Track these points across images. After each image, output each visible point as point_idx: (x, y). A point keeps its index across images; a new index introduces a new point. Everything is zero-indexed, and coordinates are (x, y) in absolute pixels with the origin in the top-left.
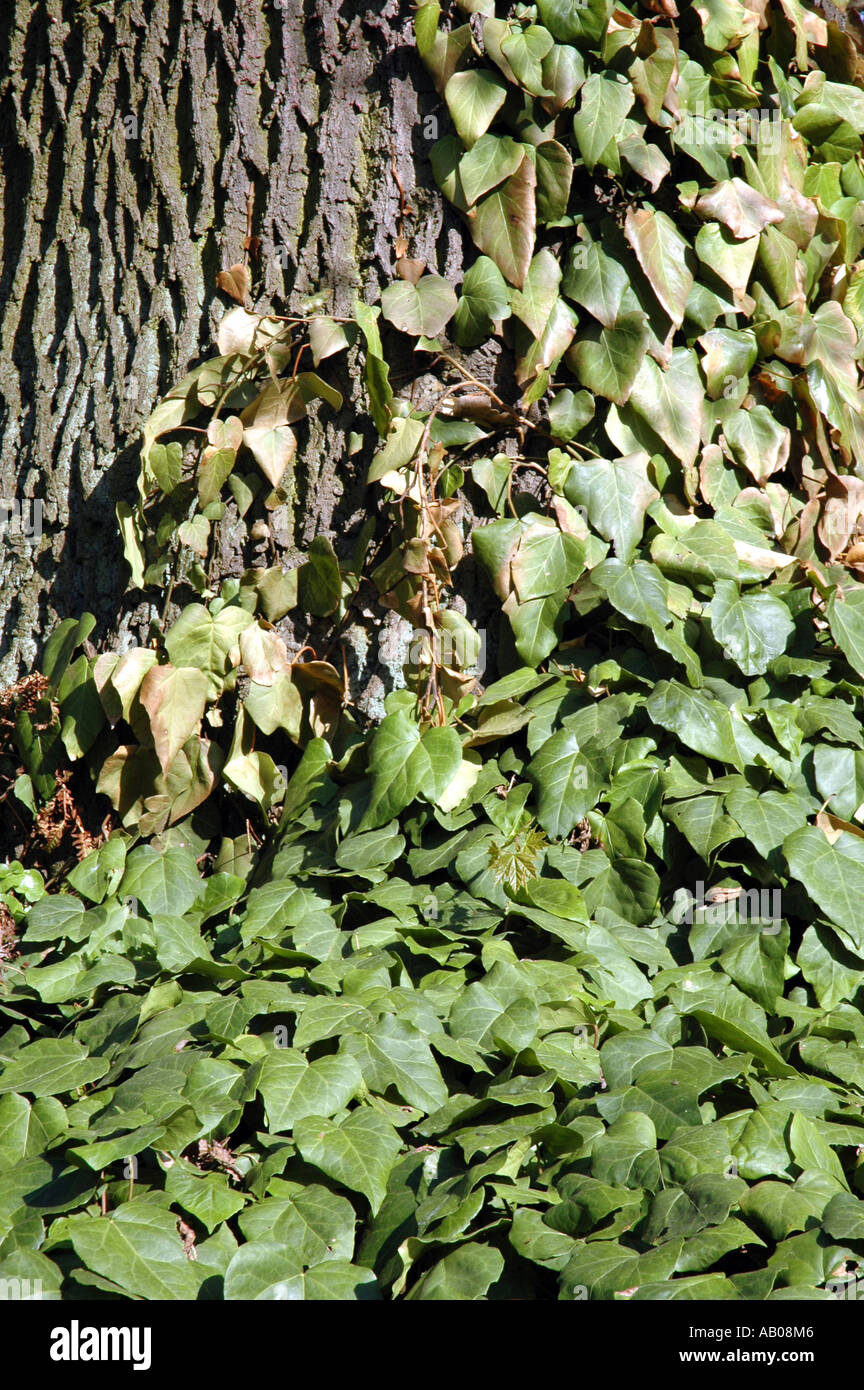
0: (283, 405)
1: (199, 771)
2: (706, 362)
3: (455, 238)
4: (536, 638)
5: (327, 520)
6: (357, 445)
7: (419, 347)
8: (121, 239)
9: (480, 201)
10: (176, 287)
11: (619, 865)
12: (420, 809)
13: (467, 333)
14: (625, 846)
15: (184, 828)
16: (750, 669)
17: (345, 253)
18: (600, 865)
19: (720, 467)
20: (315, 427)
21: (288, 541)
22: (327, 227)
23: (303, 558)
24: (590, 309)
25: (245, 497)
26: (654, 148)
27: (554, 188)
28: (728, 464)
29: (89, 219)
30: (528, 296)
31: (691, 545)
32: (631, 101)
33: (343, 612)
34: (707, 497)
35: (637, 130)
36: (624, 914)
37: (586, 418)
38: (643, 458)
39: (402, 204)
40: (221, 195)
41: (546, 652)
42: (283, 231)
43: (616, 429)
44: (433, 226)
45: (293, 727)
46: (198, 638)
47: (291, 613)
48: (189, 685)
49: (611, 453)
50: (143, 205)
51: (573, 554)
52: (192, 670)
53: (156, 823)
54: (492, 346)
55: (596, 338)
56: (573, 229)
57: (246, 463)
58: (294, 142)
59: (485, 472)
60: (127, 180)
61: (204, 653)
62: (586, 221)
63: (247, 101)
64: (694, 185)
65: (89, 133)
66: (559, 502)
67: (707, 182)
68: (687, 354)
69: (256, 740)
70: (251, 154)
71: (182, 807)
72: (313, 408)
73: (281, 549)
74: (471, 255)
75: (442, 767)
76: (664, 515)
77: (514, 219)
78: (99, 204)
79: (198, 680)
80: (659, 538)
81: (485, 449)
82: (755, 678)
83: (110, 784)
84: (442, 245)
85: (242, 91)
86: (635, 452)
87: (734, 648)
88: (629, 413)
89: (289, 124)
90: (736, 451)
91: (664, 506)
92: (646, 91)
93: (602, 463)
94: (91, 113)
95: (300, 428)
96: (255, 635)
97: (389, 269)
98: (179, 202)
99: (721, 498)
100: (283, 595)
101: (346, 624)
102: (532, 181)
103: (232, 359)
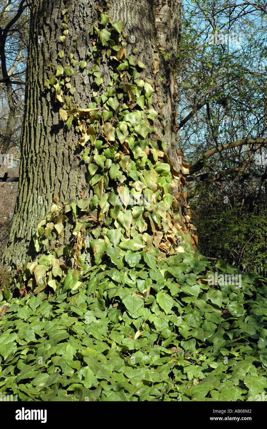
0: (61, 220)
1: (45, 283)
2: (133, 212)
3: (91, 191)
4: (98, 260)
5: (68, 240)
6: (72, 227)
7: (82, 210)
8: (41, 192)
9: (95, 185)
10: (47, 200)
11: (99, 300)
12: (69, 290)
13: (92, 208)
14: (100, 297)
15: (43, 292)
16: (131, 266)
17: (73, 195)
18: (96, 300)
19: (135, 230)
20: (67, 224)
21: (62, 243)
22: (70, 190)
23: (64, 246)
24: (111, 203)
25: (55, 236)
26: (124, 176)
27: (106, 183)
28: (136, 230)
29: (37, 189)
30: (101, 201)
31: (127, 244)
32: (119, 168)
33: (70, 255)
34: (132, 236)
35: (121, 173)
36: (100, 309)
37: (111, 222)
38: (121, 229)
39: (83, 186)
40: (55, 185)
41: (100, 263)
42: (64, 191)
43: (116, 224)
44: (88, 190)
45: (60, 275)
46: (44, 260)
47: (62, 255)
48: (43, 268)
49: (115, 228)
50: (44, 187)
51: (106, 245)
52: (43, 266)
53: (38, 292)
54: (96, 210)
55: (113, 208)
56: (111, 190)
57: (54, 230)
58: (66, 176)
59: (94, 232)
60: (42, 182)
61: (46, 263)
62: (113, 188)
63: (59, 169)
64: (132, 182)
65: (38, 175)
66: (105, 237)
67: (134, 181)
68: (130, 211)
69: (54, 278)
70: (59, 178)
71: (42, 289)
72: (67, 221)
73: (61, 245)
74: (94, 194)
75: (74, 283)
76: (123, 239)
77: (100, 188)
78: (38, 187)
79: (44, 267)
80: (121, 243)
81: (95, 227)
82: (133, 267)
83: (30, 285)
84: (89, 192)
85: (58, 167)
86: (119, 227)
87: (130, 262)
88: (118, 221)
89: (65, 173)
90: (138, 228)
91: (123, 237)
92: (122, 166)
93: (113, 230)
94: (38, 172)
95: (64, 224)
96: (55, 260)
97: (80, 197)
98: (49, 186)
99: (135, 236)
100: (60, 253)
101: (71, 258)
102: (103, 182)
103: (53, 213)
